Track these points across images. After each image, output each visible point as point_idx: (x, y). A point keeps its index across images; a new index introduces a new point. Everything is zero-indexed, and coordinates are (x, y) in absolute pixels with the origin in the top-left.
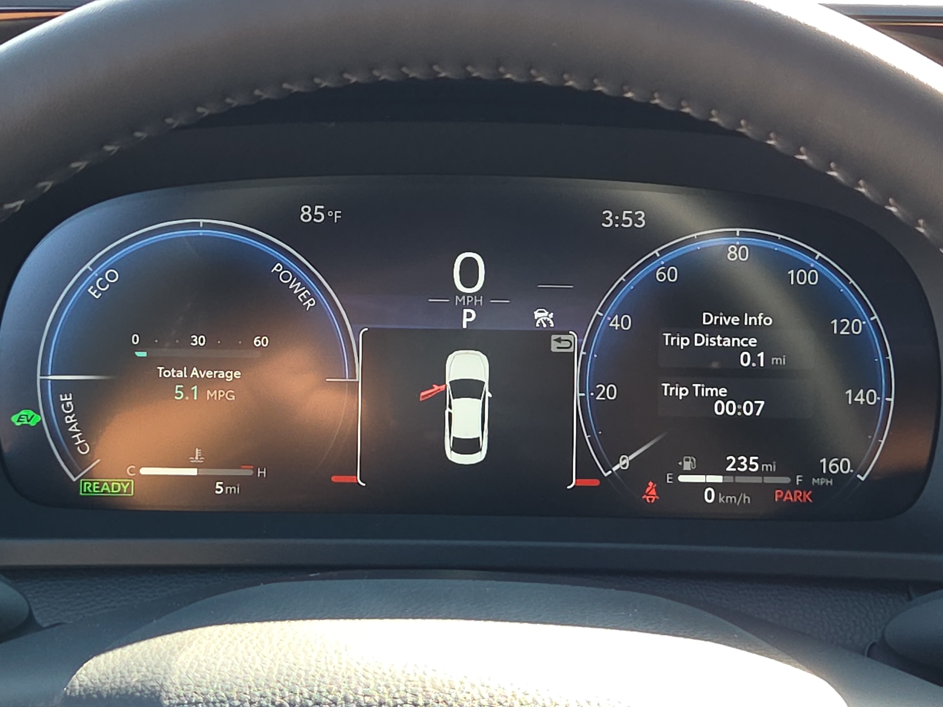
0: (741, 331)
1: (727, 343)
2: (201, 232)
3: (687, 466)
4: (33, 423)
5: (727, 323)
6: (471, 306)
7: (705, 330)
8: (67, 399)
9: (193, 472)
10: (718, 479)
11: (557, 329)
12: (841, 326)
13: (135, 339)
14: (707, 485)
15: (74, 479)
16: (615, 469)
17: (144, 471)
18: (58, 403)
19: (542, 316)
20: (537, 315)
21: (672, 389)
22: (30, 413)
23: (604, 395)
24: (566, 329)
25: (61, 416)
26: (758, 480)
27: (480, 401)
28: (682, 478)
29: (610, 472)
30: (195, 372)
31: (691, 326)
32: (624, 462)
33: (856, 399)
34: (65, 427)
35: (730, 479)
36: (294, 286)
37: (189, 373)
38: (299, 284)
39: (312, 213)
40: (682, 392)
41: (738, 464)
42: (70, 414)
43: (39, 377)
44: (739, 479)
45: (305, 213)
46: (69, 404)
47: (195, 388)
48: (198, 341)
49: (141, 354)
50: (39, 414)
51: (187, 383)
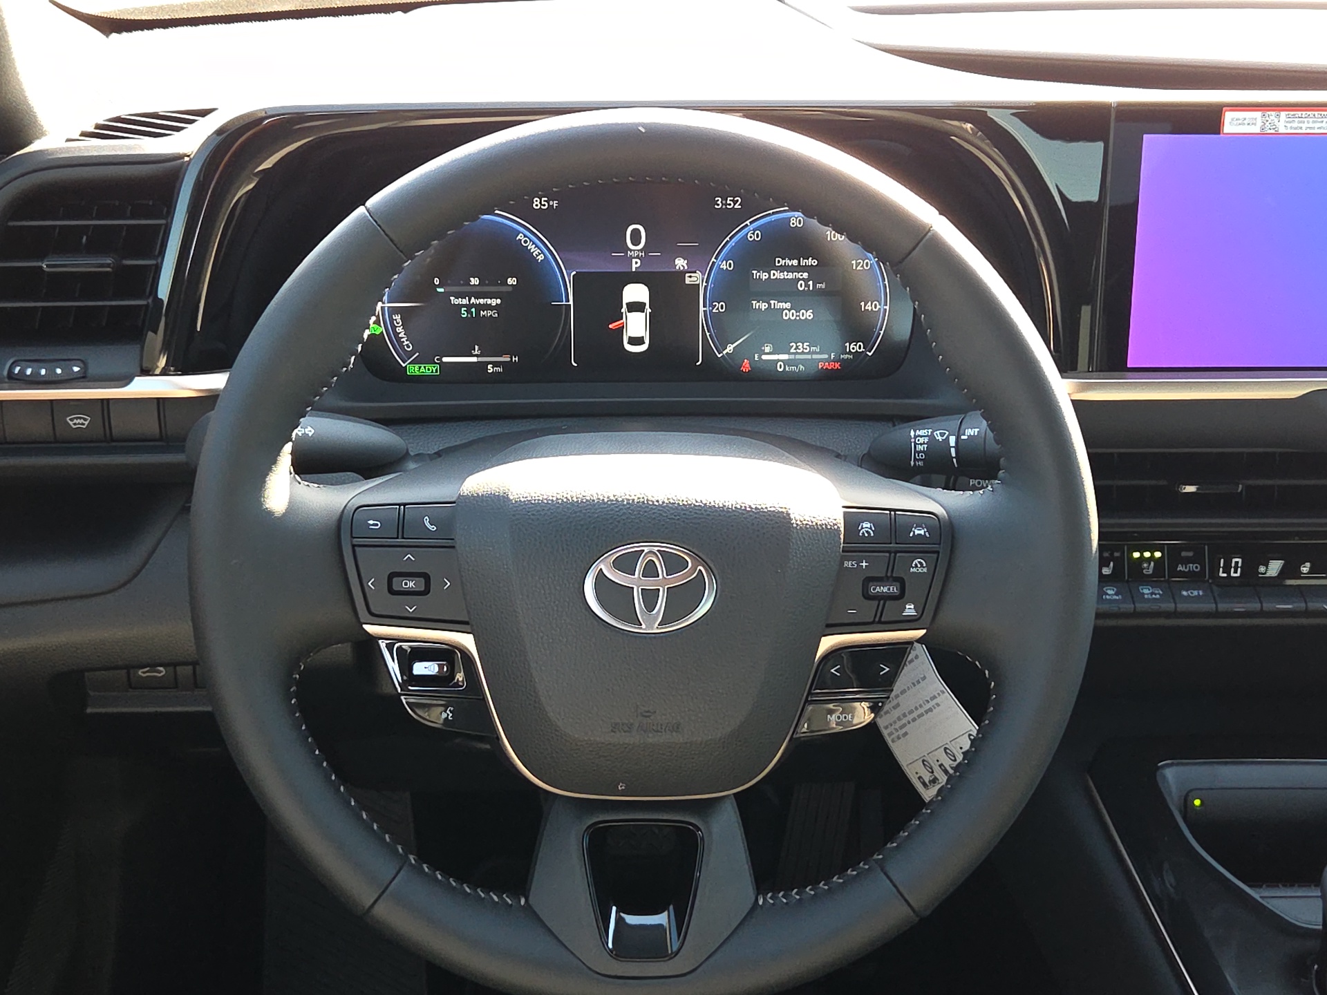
0: (799, 268)
1: (790, 276)
3: (767, 350)
4: (378, 333)
5: (790, 265)
6: (637, 257)
7: (776, 269)
8: (398, 318)
9: (474, 359)
10: (785, 357)
11: (689, 270)
12: (858, 264)
13: (437, 282)
14: (779, 360)
15: (404, 365)
16: (725, 352)
17: (445, 359)
18: (392, 320)
19: (680, 263)
20: (677, 261)
21: (758, 304)
22: (376, 326)
23: (718, 309)
24: (694, 270)
25: (394, 328)
26: (809, 357)
27: (644, 314)
28: (764, 357)
29: (721, 355)
30: (473, 300)
31: (769, 266)
32: (730, 348)
33: (866, 308)
34: (396, 334)
35: (792, 357)
36: (532, 247)
37: (469, 301)
38: (534, 246)
39: (540, 203)
40: (764, 306)
41: (797, 348)
42: (399, 327)
43: (380, 305)
44: (798, 357)
45: (536, 203)
46: (399, 320)
47: (473, 310)
48: (474, 281)
49: (441, 290)
50: (381, 327)
51: (469, 307)
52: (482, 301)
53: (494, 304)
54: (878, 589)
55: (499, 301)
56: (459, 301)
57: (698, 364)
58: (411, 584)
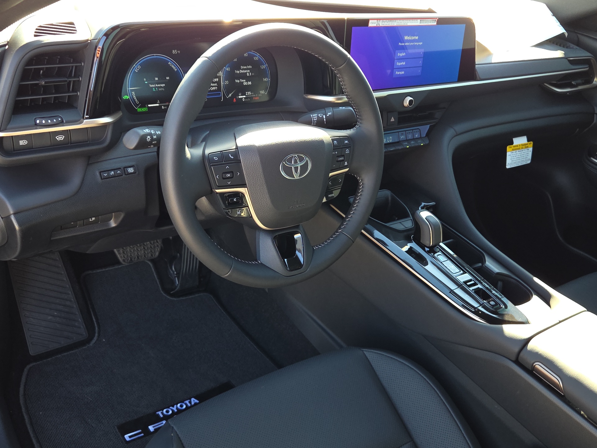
0: (247, 69)
1: (245, 71)
2: (155, 57)
3: (240, 95)
4: (127, 98)
5: (245, 68)
7: (241, 69)
8: (133, 93)
9: (158, 105)
10: (245, 96)
12: (262, 67)
13: (145, 80)
14: (243, 98)
15: (136, 109)
17: (149, 106)
18: (131, 94)
22: (126, 96)
23: (226, 83)
24: (219, 71)
25: (132, 96)
26: (251, 96)
28: (239, 97)
29: (228, 97)
31: (239, 69)
32: (230, 95)
33: (265, 80)
34: (133, 99)
35: (246, 96)
36: (173, 67)
37: (155, 85)
40: (238, 81)
41: (248, 93)
42: (134, 96)
43: (128, 89)
44: (248, 96)
45: (174, 52)
46: (134, 94)
47: (157, 88)
48: (157, 79)
49: (146, 82)
50: (128, 96)
51: (155, 87)
52: (159, 85)
53: (163, 86)
54: (340, 159)
55: (164, 85)
56: (152, 86)
57: (222, 101)
58: (229, 175)
